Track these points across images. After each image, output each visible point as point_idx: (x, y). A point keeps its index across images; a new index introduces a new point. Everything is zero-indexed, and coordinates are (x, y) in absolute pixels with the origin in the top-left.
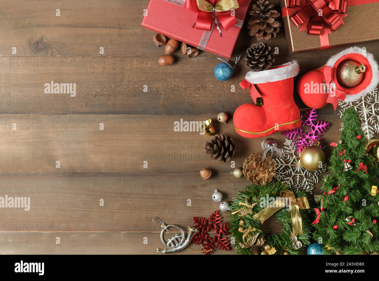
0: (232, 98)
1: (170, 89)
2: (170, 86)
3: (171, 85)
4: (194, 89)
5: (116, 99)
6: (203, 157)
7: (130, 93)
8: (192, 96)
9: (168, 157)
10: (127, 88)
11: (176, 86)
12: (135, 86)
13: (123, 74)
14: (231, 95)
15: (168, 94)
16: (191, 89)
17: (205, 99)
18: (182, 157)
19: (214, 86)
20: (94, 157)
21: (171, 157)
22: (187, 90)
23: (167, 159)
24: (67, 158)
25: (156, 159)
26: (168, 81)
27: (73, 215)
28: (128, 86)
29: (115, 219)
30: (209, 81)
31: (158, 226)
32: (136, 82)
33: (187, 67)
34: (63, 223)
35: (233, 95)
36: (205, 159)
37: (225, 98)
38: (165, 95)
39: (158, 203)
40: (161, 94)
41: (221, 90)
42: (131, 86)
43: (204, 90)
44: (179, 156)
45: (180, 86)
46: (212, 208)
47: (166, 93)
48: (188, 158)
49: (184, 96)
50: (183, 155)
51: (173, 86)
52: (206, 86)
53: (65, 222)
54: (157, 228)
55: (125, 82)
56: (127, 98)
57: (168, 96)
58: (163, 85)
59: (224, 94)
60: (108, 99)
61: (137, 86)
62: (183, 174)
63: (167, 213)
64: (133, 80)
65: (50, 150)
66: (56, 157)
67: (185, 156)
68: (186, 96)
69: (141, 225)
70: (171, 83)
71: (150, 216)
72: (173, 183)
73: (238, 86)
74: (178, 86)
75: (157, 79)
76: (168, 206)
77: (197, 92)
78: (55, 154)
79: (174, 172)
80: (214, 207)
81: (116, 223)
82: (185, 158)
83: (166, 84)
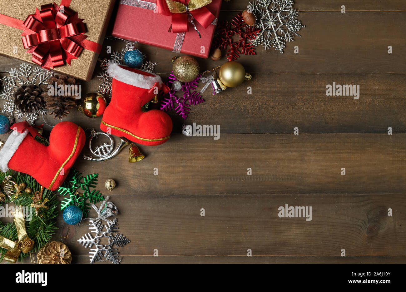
0: (322, 116)
1: (258, 107)
2: (257, 104)
3: (259, 103)
4: (283, 107)
5: (201, 118)
6: (281, 178)
7: (216, 111)
8: (281, 114)
9: (244, 178)
10: (213, 106)
11: (264, 104)
12: (222, 104)
13: (208, 92)
14: (322, 113)
15: (256, 112)
16: (280, 107)
17: (294, 117)
18: (258, 178)
19: (304, 104)
20: (167, 178)
21: (247, 178)
22: (276, 108)
23: (243, 179)
24: (138, 178)
25: (231, 180)
26: (256, 98)
27: (145, 238)
28: (214, 104)
29: (189, 242)
30: (298, 99)
31: (234, 249)
32: (222, 99)
33: (275, 85)
34: (134, 246)
35: (323, 113)
36: (282, 180)
37: (315, 117)
38: (252, 114)
39: (233, 226)
40: (248, 112)
41: (310, 108)
42: (217, 104)
43: (293, 108)
44: (255, 176)
45: (268, 104)
46: (290, 231)
47: (253, 111)
48: (264, 178)
49: (273, 114)
50: (259, 176)
51: (261, 104)
52: (296, 104)
53: (136, 245)
54: (233, 251)
55: (211, 99)
56: (213, 117)
57: (255, 114)
58: (250, 102)
59: (314, 112)
60: (194, 117)
61: (223, 104)
62: (260, 196)
63: (243, 235)
64: (219, 97)
65: (120, 170)
66: (127, 178)
67: (261, 177)
68: (274, 115)
69: (216, 249)
70: (259, 101)
71: (226, 239)
72: (249, 205)
73: (328, 104)
74: (266, 104)
75: (245, 96)
76: (244, 228)
77: (286, 110)
78: (126, 175)
79: (250, 193)
80: (292, 229)
81: (190, 246)
82: (261, 178)
83: (254, 102)
